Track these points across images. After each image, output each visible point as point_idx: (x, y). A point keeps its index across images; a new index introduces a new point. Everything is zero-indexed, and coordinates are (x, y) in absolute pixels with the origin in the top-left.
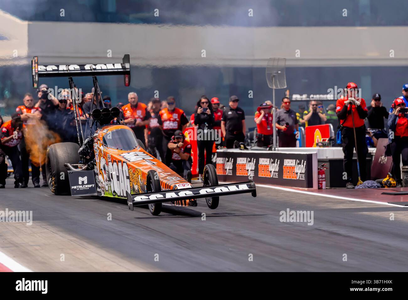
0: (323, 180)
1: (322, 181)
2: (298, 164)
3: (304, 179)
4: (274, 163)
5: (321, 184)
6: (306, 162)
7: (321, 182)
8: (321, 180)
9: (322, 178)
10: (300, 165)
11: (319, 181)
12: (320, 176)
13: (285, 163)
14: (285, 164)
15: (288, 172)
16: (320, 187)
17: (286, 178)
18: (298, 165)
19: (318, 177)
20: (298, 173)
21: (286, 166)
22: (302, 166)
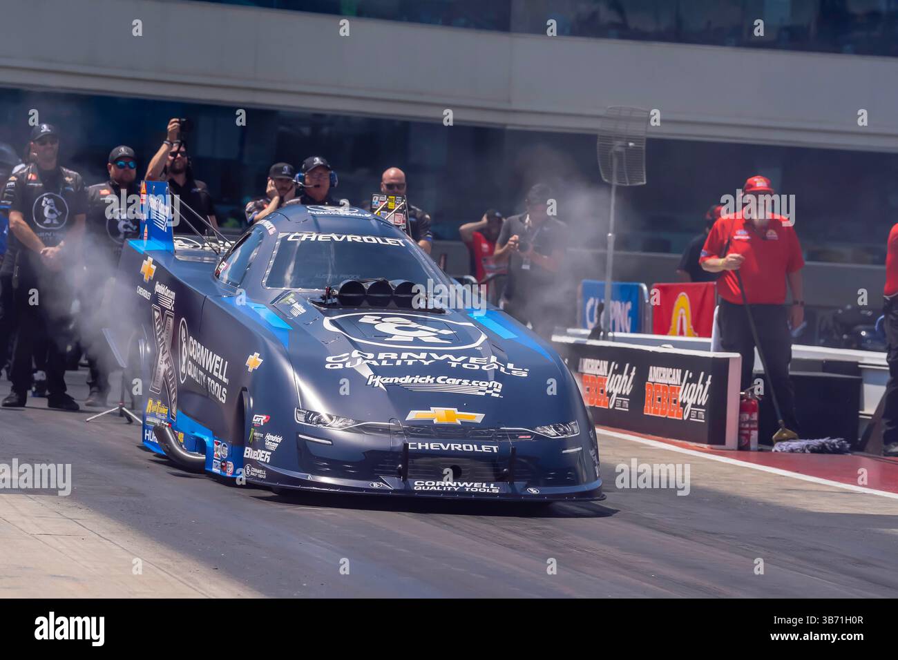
0: (752, 426)
1: (750, 429)
2: (690, 381)
3: (703, 421)
4: (622, 374)
5: (748, 436)
6: (711, 379)
7: (747, 432)
8: (747, 426)
9: (750, 422)
10: (694, 385)
11: (740, 429)
12: (747, 416)
13: (650, 375)
14: (651, 379)
15: (659, 399)
16: (744, 441)
17: (652, 414)
18: (688, 384)
19: (740, 417)
20: (686, 403)
21: (653, 383)
22: (700, 387)
